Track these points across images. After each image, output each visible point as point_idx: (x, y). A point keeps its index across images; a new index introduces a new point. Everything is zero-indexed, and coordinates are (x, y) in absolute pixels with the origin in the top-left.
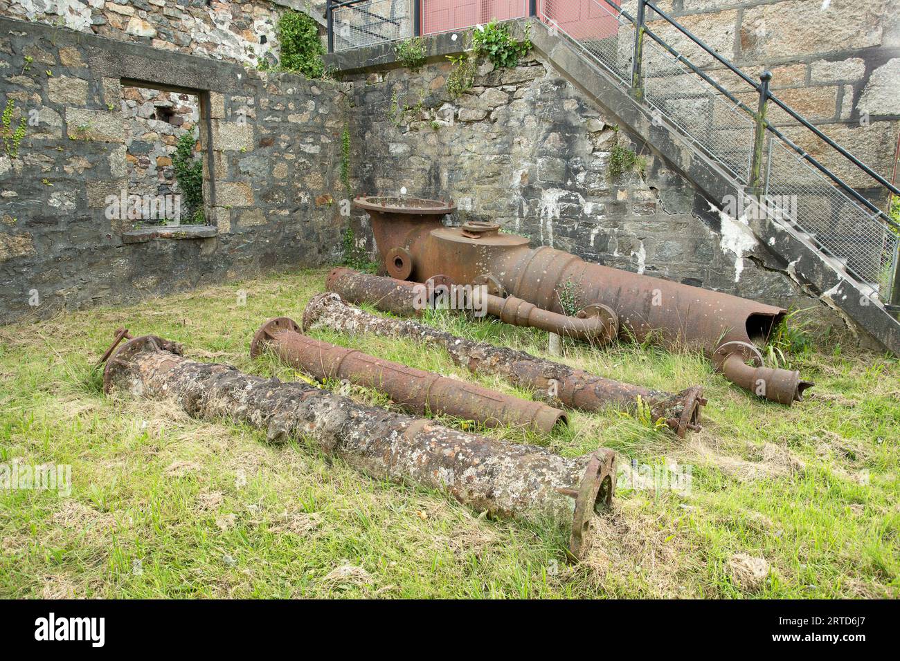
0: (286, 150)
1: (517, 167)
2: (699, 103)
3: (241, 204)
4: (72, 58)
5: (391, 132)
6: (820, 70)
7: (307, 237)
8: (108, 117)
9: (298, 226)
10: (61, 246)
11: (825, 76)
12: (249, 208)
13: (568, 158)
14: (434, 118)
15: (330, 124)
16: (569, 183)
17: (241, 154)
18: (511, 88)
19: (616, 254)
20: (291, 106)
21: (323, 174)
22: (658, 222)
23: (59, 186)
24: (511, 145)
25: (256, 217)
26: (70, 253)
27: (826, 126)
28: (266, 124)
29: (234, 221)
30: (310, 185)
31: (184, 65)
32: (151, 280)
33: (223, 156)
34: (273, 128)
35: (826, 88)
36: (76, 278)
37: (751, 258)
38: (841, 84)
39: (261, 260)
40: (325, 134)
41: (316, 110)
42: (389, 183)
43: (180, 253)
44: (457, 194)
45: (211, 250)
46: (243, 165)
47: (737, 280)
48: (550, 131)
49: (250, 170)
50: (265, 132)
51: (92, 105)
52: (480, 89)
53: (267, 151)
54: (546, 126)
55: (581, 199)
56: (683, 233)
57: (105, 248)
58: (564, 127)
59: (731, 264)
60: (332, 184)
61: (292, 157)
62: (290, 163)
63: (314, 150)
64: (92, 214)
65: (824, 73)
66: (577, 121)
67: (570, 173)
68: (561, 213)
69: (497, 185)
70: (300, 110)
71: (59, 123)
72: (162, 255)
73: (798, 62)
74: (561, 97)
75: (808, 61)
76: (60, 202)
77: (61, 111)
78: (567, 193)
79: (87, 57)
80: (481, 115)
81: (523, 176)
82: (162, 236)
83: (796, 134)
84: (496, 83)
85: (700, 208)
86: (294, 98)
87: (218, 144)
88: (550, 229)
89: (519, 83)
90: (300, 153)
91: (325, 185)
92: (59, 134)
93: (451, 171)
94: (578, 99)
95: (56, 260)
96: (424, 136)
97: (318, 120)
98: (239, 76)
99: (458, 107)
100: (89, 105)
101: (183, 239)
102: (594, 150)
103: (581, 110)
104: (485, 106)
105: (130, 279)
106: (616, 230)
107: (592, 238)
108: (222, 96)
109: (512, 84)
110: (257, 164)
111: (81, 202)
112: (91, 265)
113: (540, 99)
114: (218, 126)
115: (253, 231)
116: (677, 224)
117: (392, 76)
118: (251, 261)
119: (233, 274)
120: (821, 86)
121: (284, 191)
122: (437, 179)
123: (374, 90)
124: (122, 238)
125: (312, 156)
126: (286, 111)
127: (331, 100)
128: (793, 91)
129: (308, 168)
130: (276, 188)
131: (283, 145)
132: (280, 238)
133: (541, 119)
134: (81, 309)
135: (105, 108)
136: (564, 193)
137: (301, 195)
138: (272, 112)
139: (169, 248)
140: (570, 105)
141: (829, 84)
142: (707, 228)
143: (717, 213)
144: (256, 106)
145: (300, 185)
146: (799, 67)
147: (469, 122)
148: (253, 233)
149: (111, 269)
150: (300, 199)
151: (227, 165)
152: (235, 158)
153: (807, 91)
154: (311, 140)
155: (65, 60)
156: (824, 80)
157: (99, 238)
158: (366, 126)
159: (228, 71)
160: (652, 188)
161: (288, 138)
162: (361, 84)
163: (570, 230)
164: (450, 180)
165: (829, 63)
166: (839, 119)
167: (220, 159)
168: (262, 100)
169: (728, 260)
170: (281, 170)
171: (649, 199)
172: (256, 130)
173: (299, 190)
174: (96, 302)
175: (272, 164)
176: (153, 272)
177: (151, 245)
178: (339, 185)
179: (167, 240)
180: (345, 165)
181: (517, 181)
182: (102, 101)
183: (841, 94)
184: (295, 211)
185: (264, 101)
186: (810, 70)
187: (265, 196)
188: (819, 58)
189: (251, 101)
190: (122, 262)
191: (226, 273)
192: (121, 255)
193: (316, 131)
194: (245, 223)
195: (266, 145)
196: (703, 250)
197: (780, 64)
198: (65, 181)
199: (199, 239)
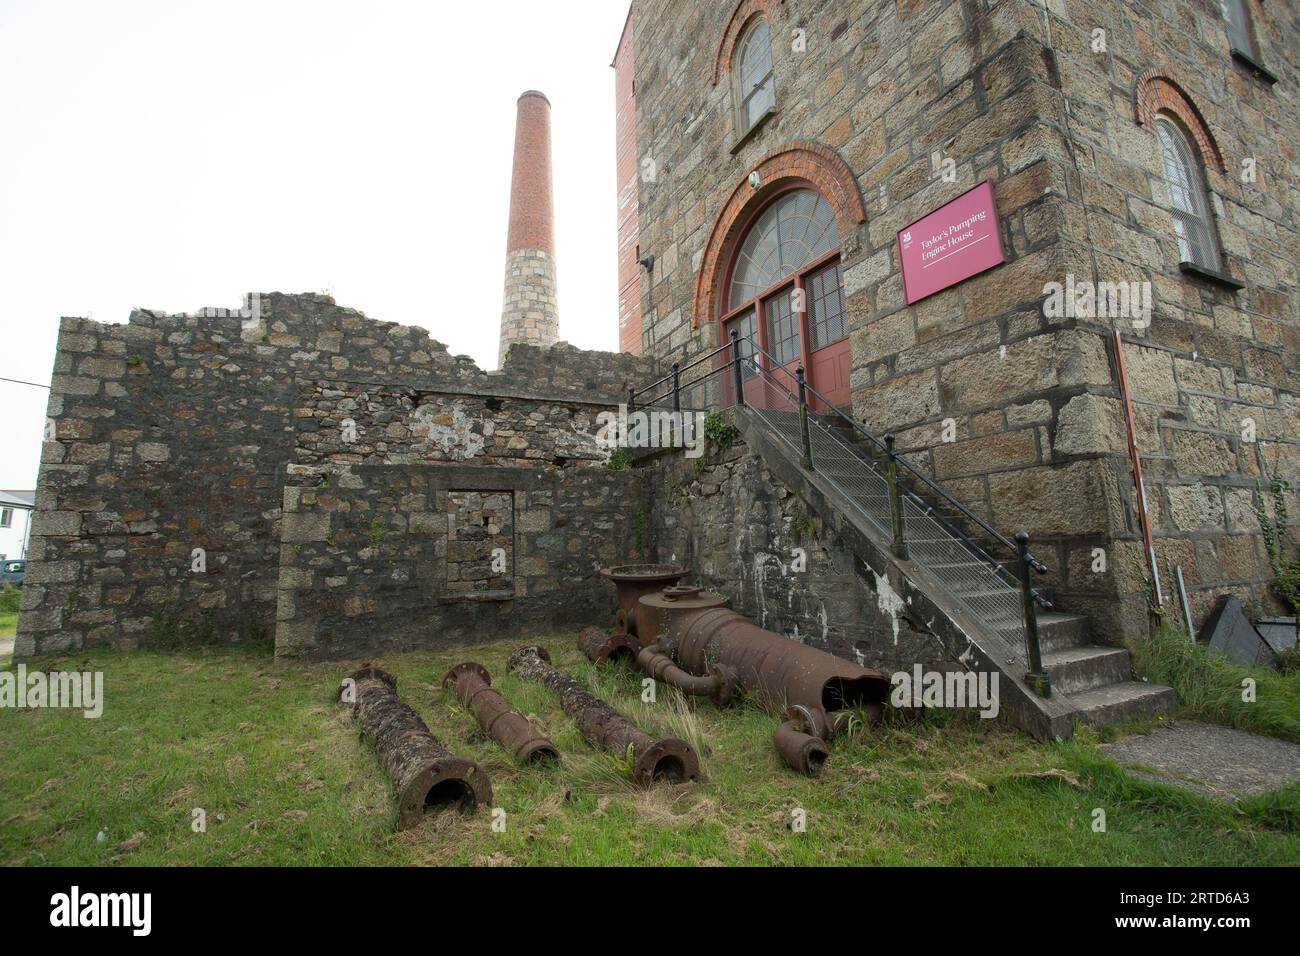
0: (580, 528)
1: (737, 534)
2: (921, 456)
3: (537, 573)
4: (418, 482)
5: (666, 507)
6: (1013, 412)
7: (600, 600)
8: (437, 516)
9: (591, 591)
10: (396, 605)
11: (1020, 419)
12: (545, 577)
13: (767, 524)
14: (688, 494)
15: (623, 504)
16: (770, 547)
17: (539, 535)
18: (730, 465)
19: (807, 616)
20: (586, 493)
21: (617, 546)
22: (832, 583)
23: (399, 565)
24: (733, 515)
25: (550, 584)
26: (401, 611)
27: (1031, 469)
28: (562, 510)
29: (530, 587)
30: (603, 556)
31: (495, 475)
32: (457, 633)
33: (522, 537)
34: (569, 512)
35: (1023, 431)
36: (403, 629)
37: (904, 618)
38: (1035, 425)
39: (553, 619)
40: (620, 512)
41: (610, 494)
42: (665, 551)
43: (482, 612)
44: (704, 559)
45: (509, 610)
46: (540, 543)
47: (896, 642)
48: (755, 500)
49: (546, 545)
50: (561, 516)
51: (428, 510)
52: (713, 467)
53: (562, 530)
54: (753, 495)
55: (779, 562)
56: (850, 593)
57: (424, 608)
58: (762, 495)
59: (890, 626)
60: (627, 553)
61: (585, 533)
62: (585, 539)
63: (607, 526)
64: (419, 583)
65: (1019, 417)
66: (771, 490)
67: (770, 538)
68: (768, 575)
69: (727, 551)
70: (594, 495)
71: (405, 524)
72: (468, 614)
73: (994, 410)
74: (759, 469)
75: (1002, 406)
76: (398, 575)
77: (406, 516)
78: (769, 556)
79: (428, 479)
80: (713, 488)
81: (742, 542)
82: (468, 599)
83: (1009, 480)
84: (721, 461)
85: (859, 566)
86: (589, 487)
87: (519, 528)
88: (761, 591)
89: (735, 461)
90: (594, 529)
91: (619, 555)
92: (404, 531)
93: (700, 539)
94: (769, 470)
95: (391, 616)
96: (684, 510)
97: (612, 502)
98: (540, 476)
99: (701, 483)
100: (426, 510)
101: (485, 602)
102: (784, 515)
103: (772, 480)
104: (716, 481)
105: (442, 631)
106: (804, 591)
107: (790, 599)
108: (524, 493)
109: (731, 461)
110: (552, 541)
111: (412, 576)
112: (414, 619)
113: (747, 473)
114: (520, 515)
115: (547, 594)
116: (845, 585)
117: (665, 460)
118: (544, 619)
119: (527, 630)
120: (1018, 429)
121: (578, 562)
122: (692, 545)
123: (656, 473)
124: (438, 600)
125: (606, 531)
126: (581, 497)
127: (625, 484)
128: (995, 437)
129: (602, 542)
130: (570, 559)
131: (577, 525)
132: (573, 601)
133: (750, 490)
134: (404, 651)
135: (435, 511)
136: (768, 556)
137: (594, 564)
138: (569, 500)
139: (473, 608)
140: (765, 477)
141: (1025, 427)
142: (867, 588)
143: (871, 572)
144: (554, 497)
145: (593, 556)
146: (995, 413)
147: (708, 496)
148: (546, 596)
149: (427, 623)
150: (593, 567)
151: (526, 544)
152: (532, 538)
153: (1008, 435)
154: (606, 518)
155: (413, 484)
156: (1020, 423)
157: (422, 600)
158: (652, 503)
159: (530, 474)
160: (824, 549)
161: (582, 519)
162: (648, 469)
163: (774, 592)
164: (699, 547)
165: (1020, 407)
166: (1041, 461)
167: (520, 539)
168: (559, 492)
169: (885, 620)
170: (575, 544)
171: (823, 560)
172: (553, 515)
173: (594, 560)
174: (415, 647)
175: (566, 541)
176: (459, 627)
177: (460, 605)
178: (634, 554)
179: (473, 602)
180: (640, 538)
181: (738, 547)
182: (434, 506)
183: (1038, 436)
184: (588, 577)
185: (561, 492)
186: (1005, 414)
187: (560, 566)
188: (1010, 403)
189: (549, 494)
190: (437, 618)
191: (520, 630)
192: (436, 613)
193: (609, 511)
194: (539, 589)
195: (563, 525)
196: (866, 610)
197: (979, 413)
198: (402, 561)
199: (498, 602)
